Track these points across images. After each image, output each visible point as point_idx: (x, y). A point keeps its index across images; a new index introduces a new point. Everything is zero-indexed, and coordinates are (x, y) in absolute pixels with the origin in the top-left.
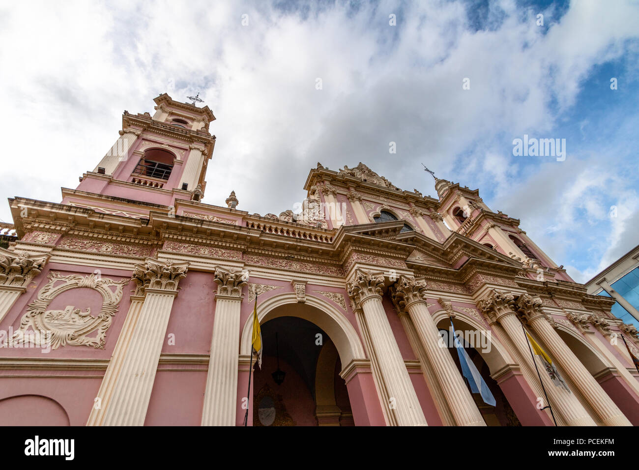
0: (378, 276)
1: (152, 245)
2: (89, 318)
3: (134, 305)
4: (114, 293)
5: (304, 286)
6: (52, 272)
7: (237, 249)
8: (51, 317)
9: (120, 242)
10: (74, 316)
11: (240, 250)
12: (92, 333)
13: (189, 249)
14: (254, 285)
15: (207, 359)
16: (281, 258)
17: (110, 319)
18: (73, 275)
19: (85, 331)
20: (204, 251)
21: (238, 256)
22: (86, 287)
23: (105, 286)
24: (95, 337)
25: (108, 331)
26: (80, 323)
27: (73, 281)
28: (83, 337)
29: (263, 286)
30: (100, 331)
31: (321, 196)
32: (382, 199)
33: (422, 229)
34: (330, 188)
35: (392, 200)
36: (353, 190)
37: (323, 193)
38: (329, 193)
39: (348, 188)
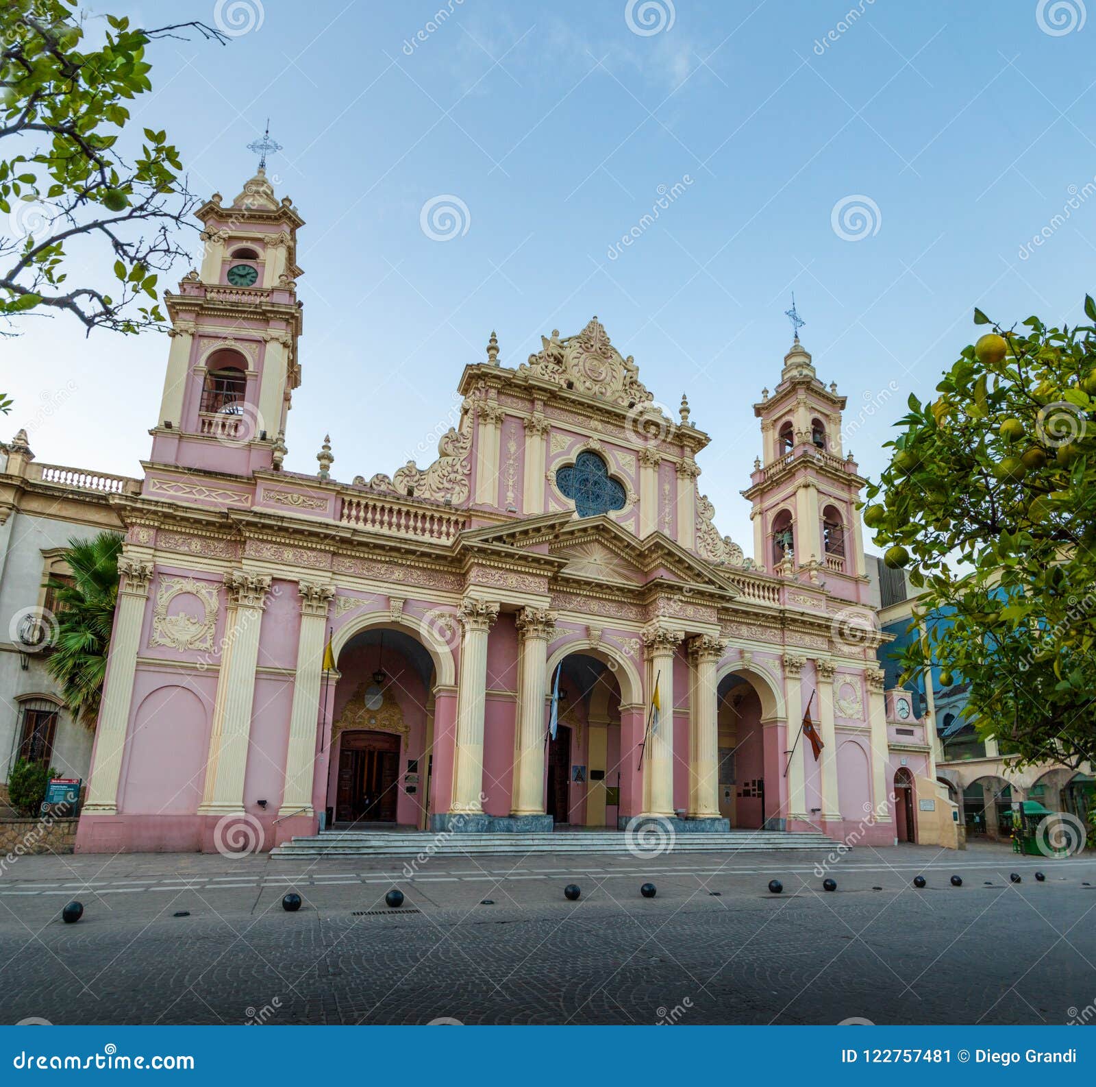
0: (492, 604)
1: (235, 541)
2: (197, 625)
3: (230, 613)
4: (212, 599)
5: (402, 604)
6: (161, 576)
7: (325, 551)
8: (171, 621)
9: (205, 537)
10: (187, 622)
11: (329, 552)
12: (203, 640)
13: (272, 550)
14: (342, 599)
15: (294, 672)
16: (380, 561)
17: (213, 625)
18: (177, 579)
19: (198, 637)
20: (289, 554)
21: (325, 561)
22: (189, 593)
23: (203, 591)
24: (206, 642)
25: (214, 638)
26: (193, 629)
27: (179, 586)
28: (197, 642)
29: (353, 600)
30: (208, 638)
31: (474, 424)
32: (595, 424)
33: (639, 496)
34: (492, 410)
35: (616, 425)
36: (539, 407)
37: (478, 419)
38: (489, 421)
39: (532, 402)
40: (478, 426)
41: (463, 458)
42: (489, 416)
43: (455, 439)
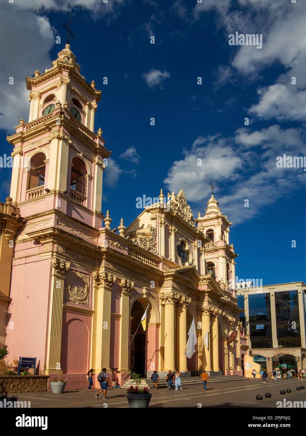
31: (158, 225)
32: (185, 231)
33: (194, 258)
34: (165, 223)
35: (189, 233)
36: (174, 223)
37: (160, 224)
38: (163, 225)
39: (172, 221)
40: (160, 227)
41: (155, 237)
42: (164, 224)
43: (153, 230)
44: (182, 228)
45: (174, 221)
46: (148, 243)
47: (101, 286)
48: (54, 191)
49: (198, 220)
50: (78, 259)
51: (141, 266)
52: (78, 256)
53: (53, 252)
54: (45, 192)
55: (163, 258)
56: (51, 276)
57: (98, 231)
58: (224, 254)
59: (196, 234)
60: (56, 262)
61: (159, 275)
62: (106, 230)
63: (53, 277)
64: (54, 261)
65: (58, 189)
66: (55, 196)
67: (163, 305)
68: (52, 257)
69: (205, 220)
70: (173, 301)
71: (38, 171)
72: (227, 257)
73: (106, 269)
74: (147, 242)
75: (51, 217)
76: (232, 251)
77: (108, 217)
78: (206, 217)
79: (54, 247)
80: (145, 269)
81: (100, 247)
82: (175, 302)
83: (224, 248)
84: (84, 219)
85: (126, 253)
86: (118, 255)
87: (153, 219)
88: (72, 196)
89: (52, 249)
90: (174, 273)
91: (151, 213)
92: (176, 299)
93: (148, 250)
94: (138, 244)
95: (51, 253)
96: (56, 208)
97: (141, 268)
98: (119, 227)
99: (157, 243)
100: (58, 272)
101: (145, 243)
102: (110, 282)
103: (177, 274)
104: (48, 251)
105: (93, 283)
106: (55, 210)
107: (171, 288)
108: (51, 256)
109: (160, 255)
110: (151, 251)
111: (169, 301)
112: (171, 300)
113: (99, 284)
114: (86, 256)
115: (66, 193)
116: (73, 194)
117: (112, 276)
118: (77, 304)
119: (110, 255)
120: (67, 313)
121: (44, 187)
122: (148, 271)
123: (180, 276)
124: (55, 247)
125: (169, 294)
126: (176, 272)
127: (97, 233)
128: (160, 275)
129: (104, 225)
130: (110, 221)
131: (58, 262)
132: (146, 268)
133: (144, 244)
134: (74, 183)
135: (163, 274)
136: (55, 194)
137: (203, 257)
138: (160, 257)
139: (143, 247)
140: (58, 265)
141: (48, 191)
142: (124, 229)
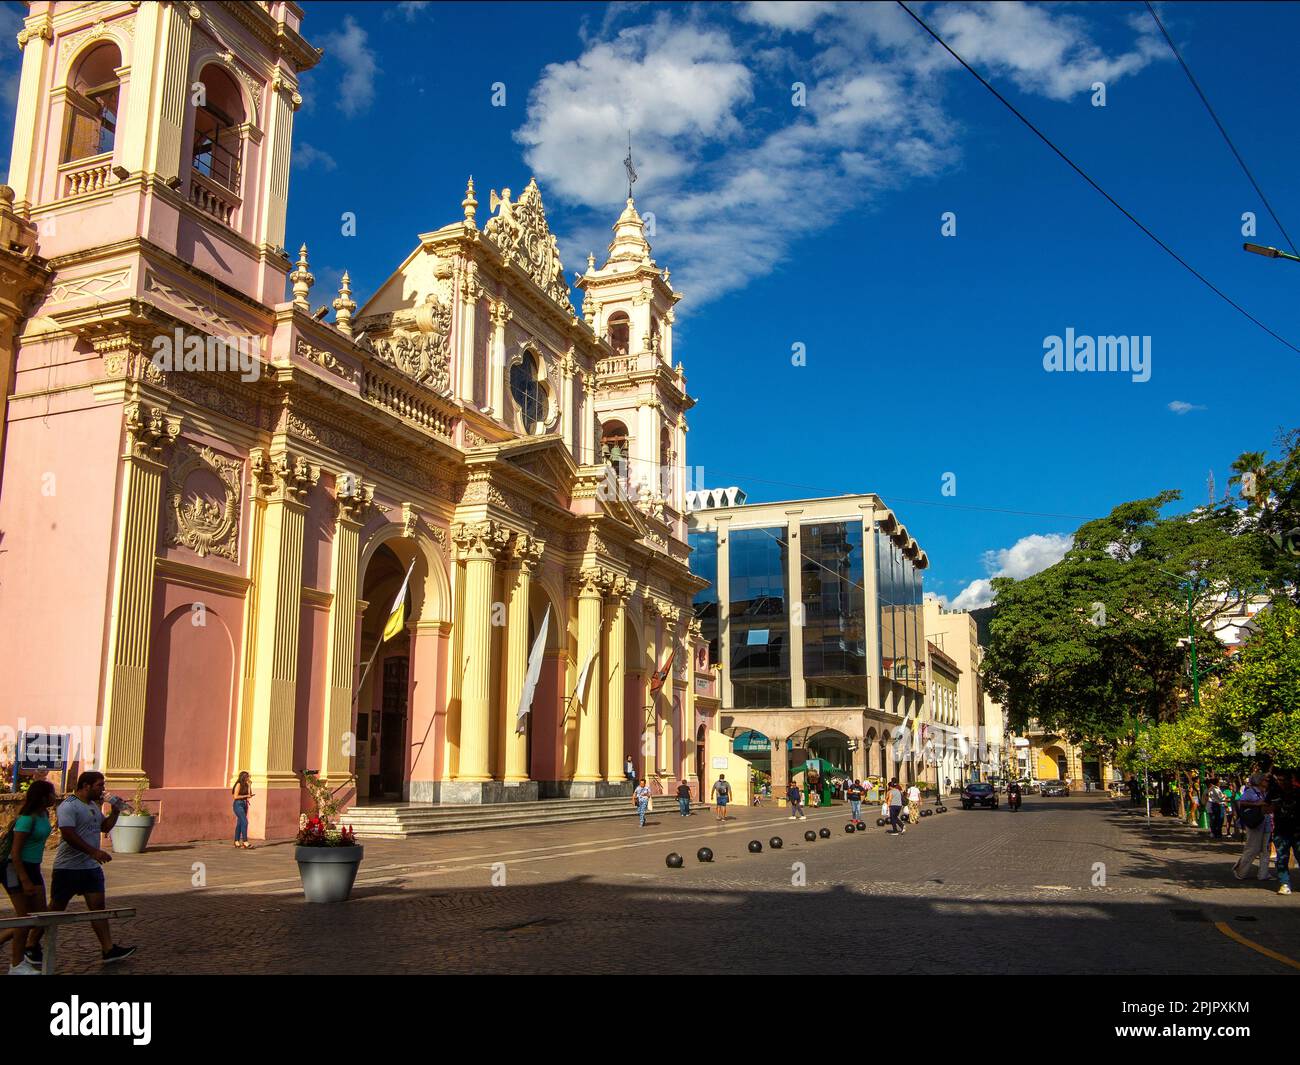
3: (256, 507)
15: (329, 599)
31: (455, 298)
32: (536, 320)
33: (561, 410)
34: (477, 290)
35: (549, 325)
36: (505, 293)
37: (461, 294)
38: (471, 300)
39: (498, 284)
40: (461, 303)
41: (445, 338)
42: (473, 295)
43: (440, 312)
44: (527, 307)
45: (506, 285)
46: (424, 357)
47: (275, 496)
48: (140, 175)
49: (585, 279)
50: (207, 406)
51: (398, 432)
52: (207, 394)
53: (129, 381)
54: (113, 178)
55: (465, 409)
56: (121, 461)
57: (271, 312)
58: (654, 396)
59: (570, 328)
60: (137, 415)
61: (451, 464)
62: (297, 313)
63: (128, 465)
64: (132, 411)
65: (152, 169)
66: (143, 193)
67: (463, 564)
68: (126, 399)
69: (608, 282)
70: (490, 550)
71: (98, 99)
72: (663, 408)
73: (290, 442)
74: (420, 351)
75: (128, 264)
76: (680, 389)
77: (302, 269)
78: (608, 271)
79: (133, 366)
80: (409, 444)
81: (275, 369)
82: (496, 555)
83: (654, 377)
84: (229, 270)
85: (351, 388)
86: (327, 394)
87: (442, 277)
88: (197, 193)
89: (128, 372)
90: (494, 459)
91: (439, 257)
92: (497, 545)
93: (423, 380)
94: (392, 360)
95: (122, 385)
96: (145, 235)
97: (396, 438)
98: (337, 302)
99: (453, 356)
100: (143, 450)
101: (415, 356)
102: (300, 484)
103: (505, 463)
104: (117, 376)
105: (250, 485)
106: (141, 240)
107: (485, 507)
108: (122, 394)
109: (458, 396)
110: (431, 382)
111: (479, 550)
112: (483, 546)
113: (268, 492)
114: (233, 395)
115: (175, 184)
116: (200, 186)
117: (308, 466)
118: (201, 554)
119: (306, 396)
120: (168, 585)
121: (111, 158)
122: (419, 449)
123: (513, 468)
124: (137, 364)
125: (479, 526)
126: (501, 454)
127: (268, 320)
128: (454, 463)
129: (290, 295)
130: (310, 283)
131: (145, 416)
132: (412, 438)
133: (412, 358)
134: (207, 149)
135: (464, 460)
136: (145, 187)
137: (589, 406)
138: (458, 403)
139: (406, 368)
140: (145, 427)
141: (123, 174)
142: (352, 309)
